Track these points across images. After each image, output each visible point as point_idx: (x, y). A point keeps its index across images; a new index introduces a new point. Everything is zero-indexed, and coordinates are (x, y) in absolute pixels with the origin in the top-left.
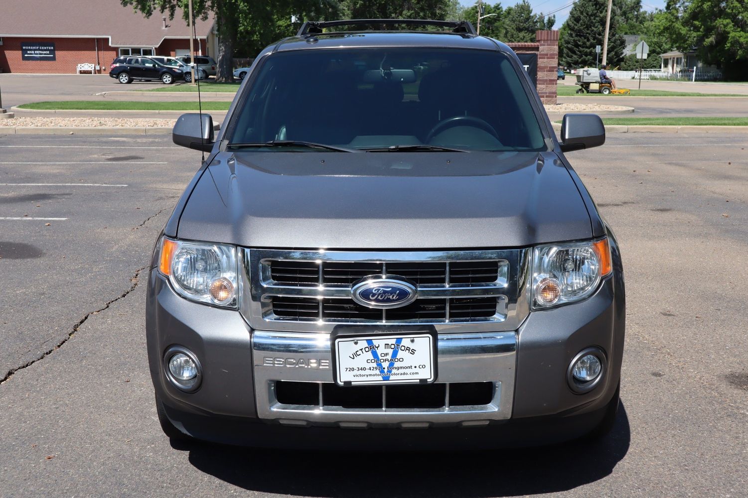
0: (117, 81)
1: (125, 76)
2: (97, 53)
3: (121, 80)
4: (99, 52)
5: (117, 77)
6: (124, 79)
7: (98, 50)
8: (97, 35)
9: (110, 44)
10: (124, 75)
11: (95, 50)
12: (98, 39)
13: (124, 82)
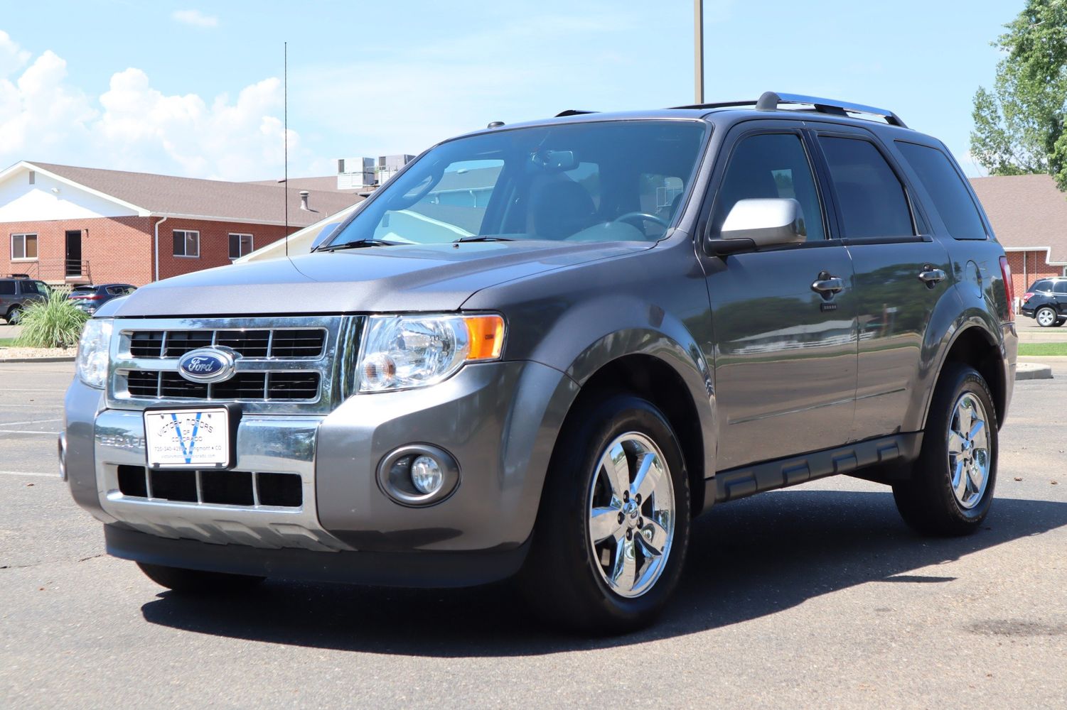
0: (1033, 321)
1: (1049, 314)
2: (1025, 278)
3: (1042, 321)
4: (1030, 275)
5: (1034, 316)
6: (1046, 317)
7: (1027, 273)
8: (1028, 246)
9: (1047, 262)
10: (1046, 312)
11: (1022, 273)
12: (1028, 253)
13: (1046, 324)
